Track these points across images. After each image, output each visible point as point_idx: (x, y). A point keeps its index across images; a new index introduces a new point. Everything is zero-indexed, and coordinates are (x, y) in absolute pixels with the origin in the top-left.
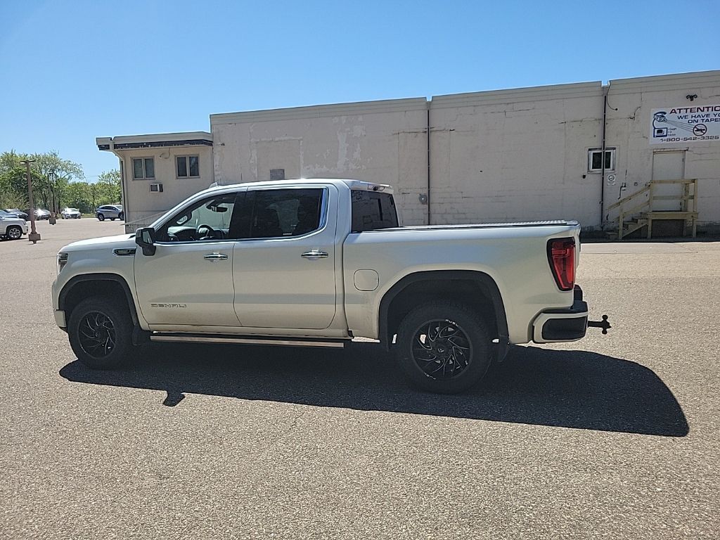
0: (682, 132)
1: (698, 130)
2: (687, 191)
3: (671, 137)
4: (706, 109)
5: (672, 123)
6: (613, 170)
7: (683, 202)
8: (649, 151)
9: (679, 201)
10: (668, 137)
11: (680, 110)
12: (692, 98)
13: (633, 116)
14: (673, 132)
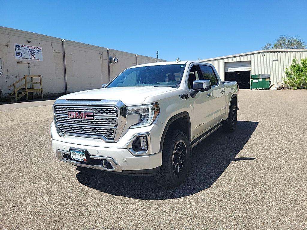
0: (27, 56)
1: (32, 56)
2: (32, 80)
3: (23, 57)
4: (34, 48)
5: (22, 51)
6: (2, 69)
7: (31, 85)
8: (16, 62)
9: (29, 84)
10: (22, 57)
11: (25, 46)
12: (29, 42)
13: (7, 45)
14: (24, 55)
